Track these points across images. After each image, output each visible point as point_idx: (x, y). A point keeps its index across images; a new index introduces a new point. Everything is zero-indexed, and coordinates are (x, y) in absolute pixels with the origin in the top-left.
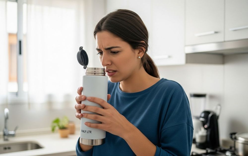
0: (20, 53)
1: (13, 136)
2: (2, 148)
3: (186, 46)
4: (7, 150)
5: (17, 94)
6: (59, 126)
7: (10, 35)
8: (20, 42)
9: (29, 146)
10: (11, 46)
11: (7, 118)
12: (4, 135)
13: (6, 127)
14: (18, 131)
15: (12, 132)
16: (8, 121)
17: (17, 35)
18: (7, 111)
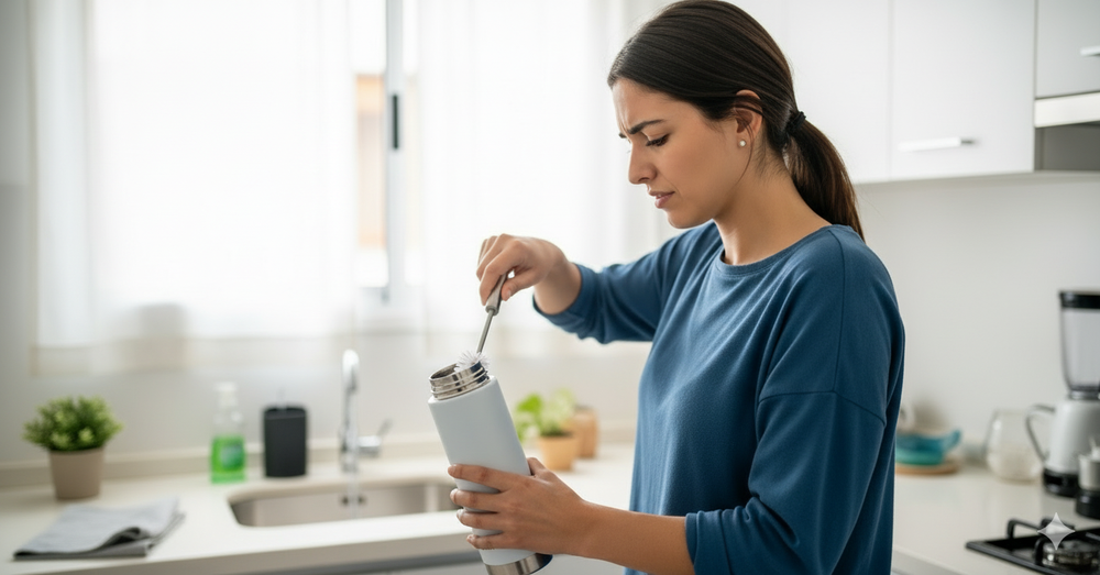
0: (396, 144)
1: (371, 453)
2: (335, 499)
3: (1037, 99)
4: (353, 507)
5: (384, 295)
6: (539, 422)
7: (363, 79)
8: (395, 100)
9: (432, 498)
10: (363, 120)
11: (352, 388)
12: (344, 449)
13: (347, 423)
14: (392, 438)
15: (370, 441)
16: (357, 399)
17: (383, 78)
18: (351, 359)
